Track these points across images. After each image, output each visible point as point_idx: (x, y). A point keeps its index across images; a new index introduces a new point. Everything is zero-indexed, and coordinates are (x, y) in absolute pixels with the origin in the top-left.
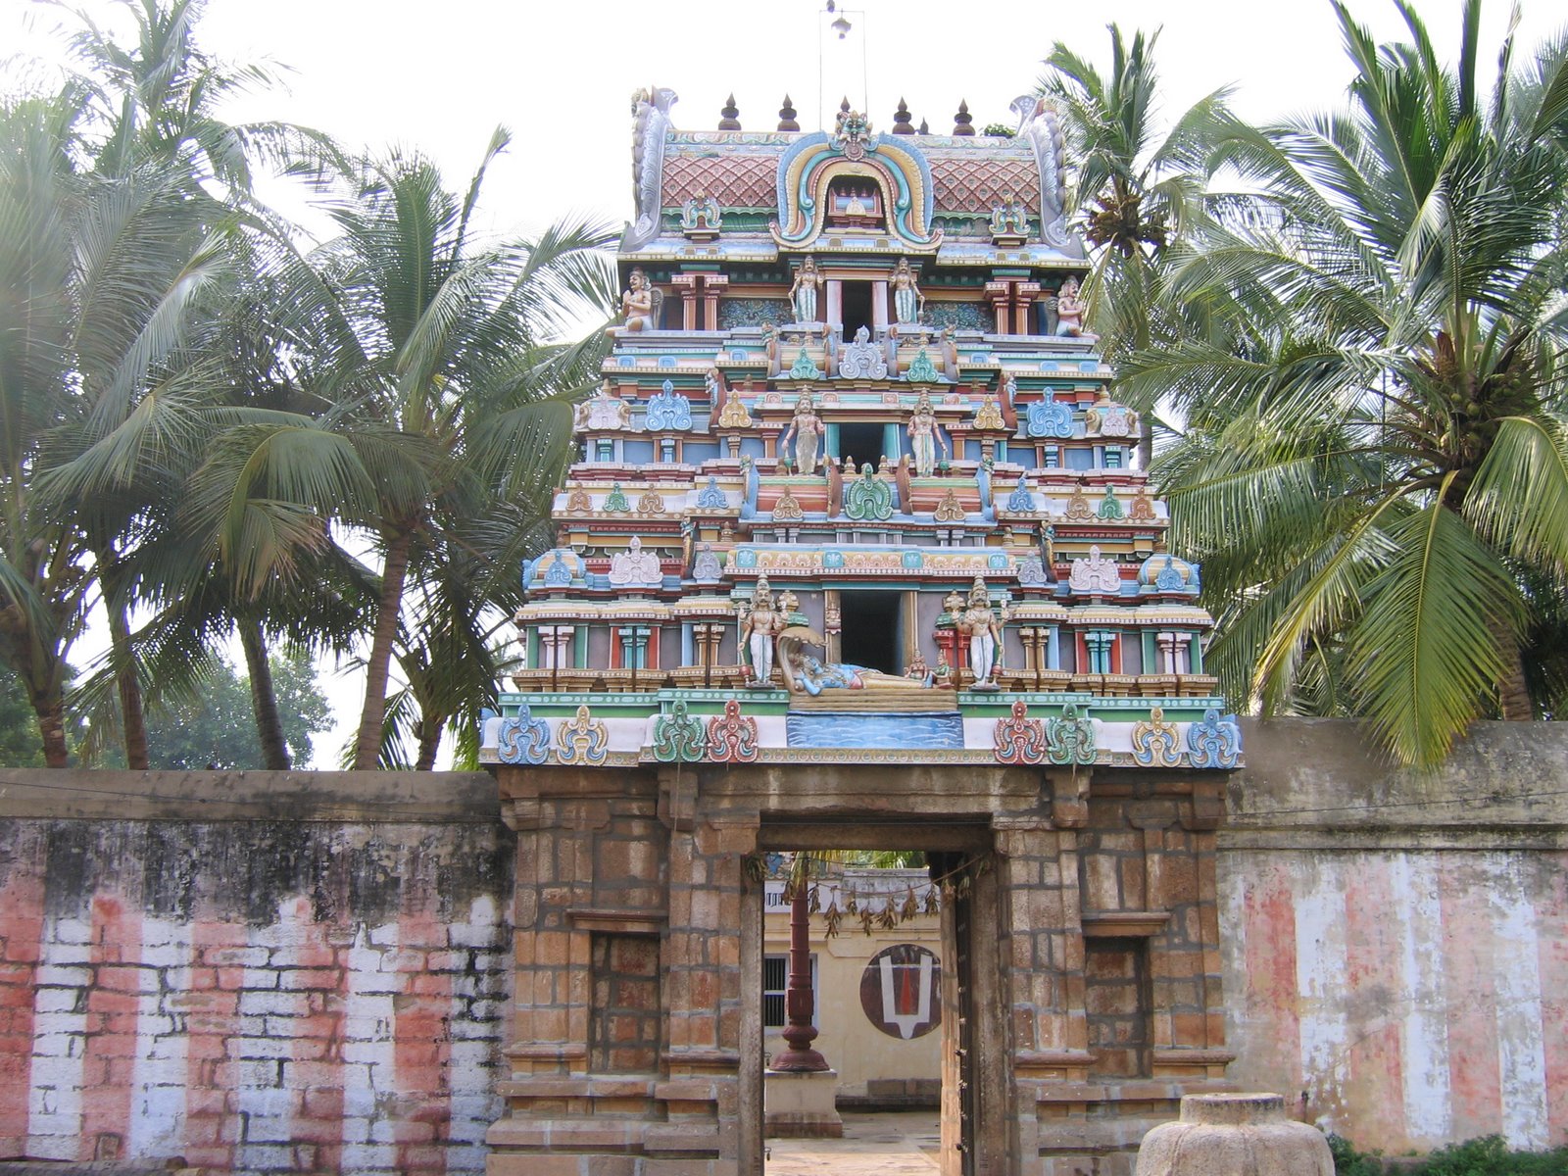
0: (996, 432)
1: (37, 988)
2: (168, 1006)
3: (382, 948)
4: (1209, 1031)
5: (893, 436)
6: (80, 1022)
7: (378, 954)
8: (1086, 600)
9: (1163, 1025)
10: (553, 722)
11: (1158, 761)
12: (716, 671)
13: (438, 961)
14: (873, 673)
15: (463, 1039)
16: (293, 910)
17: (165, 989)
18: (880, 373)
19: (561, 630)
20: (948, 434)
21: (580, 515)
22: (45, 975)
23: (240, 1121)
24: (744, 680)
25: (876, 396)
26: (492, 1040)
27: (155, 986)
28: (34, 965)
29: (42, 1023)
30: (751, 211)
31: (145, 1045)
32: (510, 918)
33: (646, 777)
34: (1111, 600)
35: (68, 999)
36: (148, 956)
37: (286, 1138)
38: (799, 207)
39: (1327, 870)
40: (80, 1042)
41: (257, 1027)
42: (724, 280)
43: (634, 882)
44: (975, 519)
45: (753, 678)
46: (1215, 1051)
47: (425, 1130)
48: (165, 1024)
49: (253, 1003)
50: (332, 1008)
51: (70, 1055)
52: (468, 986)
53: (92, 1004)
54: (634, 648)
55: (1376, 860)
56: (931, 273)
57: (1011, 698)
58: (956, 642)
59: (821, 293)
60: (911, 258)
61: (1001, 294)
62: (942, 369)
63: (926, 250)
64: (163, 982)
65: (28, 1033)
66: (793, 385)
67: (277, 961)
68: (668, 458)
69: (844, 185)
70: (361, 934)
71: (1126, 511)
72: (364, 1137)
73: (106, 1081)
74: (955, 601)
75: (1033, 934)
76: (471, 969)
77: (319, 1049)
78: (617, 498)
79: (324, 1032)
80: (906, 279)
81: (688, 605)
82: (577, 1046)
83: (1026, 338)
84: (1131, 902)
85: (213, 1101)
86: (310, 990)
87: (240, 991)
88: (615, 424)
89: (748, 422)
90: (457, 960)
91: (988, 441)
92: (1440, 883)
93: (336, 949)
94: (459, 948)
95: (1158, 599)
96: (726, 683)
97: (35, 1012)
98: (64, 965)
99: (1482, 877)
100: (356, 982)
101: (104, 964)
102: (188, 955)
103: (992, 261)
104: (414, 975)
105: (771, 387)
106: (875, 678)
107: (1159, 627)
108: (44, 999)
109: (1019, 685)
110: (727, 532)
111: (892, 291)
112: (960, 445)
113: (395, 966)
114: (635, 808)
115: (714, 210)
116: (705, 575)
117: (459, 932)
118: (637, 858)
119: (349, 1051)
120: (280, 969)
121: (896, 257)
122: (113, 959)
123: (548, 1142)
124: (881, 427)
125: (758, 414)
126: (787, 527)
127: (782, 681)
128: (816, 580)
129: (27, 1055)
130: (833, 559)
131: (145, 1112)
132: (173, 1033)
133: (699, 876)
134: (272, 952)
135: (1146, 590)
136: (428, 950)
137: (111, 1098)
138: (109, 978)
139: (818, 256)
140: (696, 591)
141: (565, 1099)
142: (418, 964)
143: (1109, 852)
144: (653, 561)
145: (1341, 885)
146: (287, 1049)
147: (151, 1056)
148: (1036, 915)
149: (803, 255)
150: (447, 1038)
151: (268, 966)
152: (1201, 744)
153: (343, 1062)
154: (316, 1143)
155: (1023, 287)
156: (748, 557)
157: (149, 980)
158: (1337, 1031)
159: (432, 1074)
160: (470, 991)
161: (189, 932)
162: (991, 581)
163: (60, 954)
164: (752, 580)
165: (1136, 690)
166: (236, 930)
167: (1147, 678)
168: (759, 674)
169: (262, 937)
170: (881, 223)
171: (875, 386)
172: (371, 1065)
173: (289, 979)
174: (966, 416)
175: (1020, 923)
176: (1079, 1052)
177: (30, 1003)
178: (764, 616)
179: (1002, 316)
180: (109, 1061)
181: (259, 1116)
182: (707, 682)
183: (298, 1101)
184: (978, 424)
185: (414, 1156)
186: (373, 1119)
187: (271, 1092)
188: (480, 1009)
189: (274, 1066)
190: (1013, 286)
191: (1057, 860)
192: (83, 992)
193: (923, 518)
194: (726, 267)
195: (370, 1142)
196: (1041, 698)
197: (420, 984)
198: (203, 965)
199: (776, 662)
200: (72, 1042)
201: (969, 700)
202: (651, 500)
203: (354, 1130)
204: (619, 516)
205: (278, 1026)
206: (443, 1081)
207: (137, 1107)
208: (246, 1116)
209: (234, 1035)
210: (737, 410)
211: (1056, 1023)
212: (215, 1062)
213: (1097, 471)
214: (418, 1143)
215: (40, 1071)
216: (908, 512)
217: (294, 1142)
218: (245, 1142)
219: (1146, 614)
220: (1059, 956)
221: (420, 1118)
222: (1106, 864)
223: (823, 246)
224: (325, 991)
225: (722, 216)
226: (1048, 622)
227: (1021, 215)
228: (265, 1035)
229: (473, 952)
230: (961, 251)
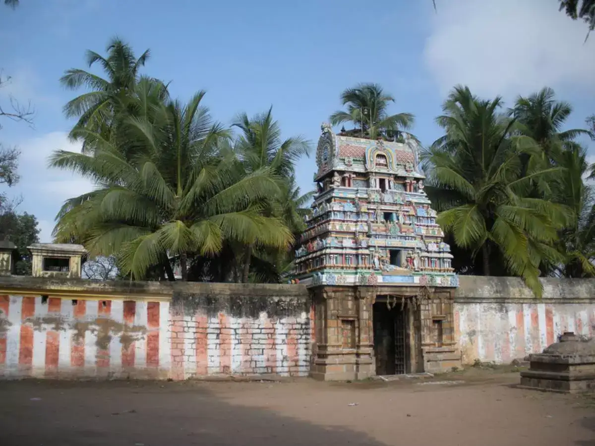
0: (413, 215)
1: (207, 334)
2: (237, 337)
3: (283, 324)
4: (452, 338)
5: (394, 215)
6: (218, 341)
7: (282, 325)
8: (431, 252)
9: (444, 337)
10: (336, 276)
11: (446, 285)
12: (368, 266)
13: (295, 326)
14: (398, 267)
15: (300, 343)
16: (263, 315)
17: (236, 334)
18: (392, 201)
19: (335, 256)
20: (404, 215)
21: (335, 230)
22: (209, 331)
23: (255, 363)
24: (374, 268)
25: (391, 206)
26: (306, 344)
27: (234, 333)
28: (206, 328)
29: (209, 342)
30: (358, 159)
31: (233, 346)
32: (309, 316)
33: (355, 288)
34: (435, 252)
35: (215, 336)
36: (232, 326)
37: (265, 366)
38: (371, 161)
39: (465, 307)
40: (218, 346)
41: (257, 342)
42: (355, 176)
43: (350, 310)
44: (413, 235)
45: (375, 268)
46: (453, 342)
47: (294, 363)
48: (237, 342)
49: (256, 336)
50: (273, 337)
51: (216, 349)
52: (301, 332)
53: (220, 338)
54: (349, 260)
55: (474, 305)
56: (397, 178)
57: (421, 272)
58: (410, 260)
59: (375, 180)
60: (393, 174)
61: (409, 183)
62: (403, 201)
63: (396, 173)
64: (235, 332)
65: (206, 345)
66: (374, 203)
67: (260, 327)
68: (348, 217)
69: (379, 156)
70: (278, 321)
71: (436, 233)
72: (281, 365)
73: (225, 354)
74: (411, 252)
75: (424, 319)
76: (301, 328)
77: (271, 346)
78: (342, 227)
79: (272, 343)
80: (392, 179)
81: (360, 251)
82: (340, 343)
83: (413, 193)
84: (439, 313)
85: (248, 358)
86: (268, 334)
87: (253, 334)
88: (338, 209)
89: (367, 211)
90: (298, 326)
91: (411, 217)
92: (484, 309)
93: (273, 324)
94: (299, 324)
95: (443, 252)
96: (369, 268)
97: (207, 339)
98: (213, 328)
99: (492, 308)
100: (277, 332)
101: (222, 328)
102: (241, 326)
103: (407, 175)
104: (290, 330)
105: (369, 203)
106: (398, 268)
107: (444, 258)
108: (209, 336)
109: (422, 270)
110: (365, 235)
111: (389, 182)
112: (407, 218)
113: (286, 328)
114: (350, 294)
115: (351, 159)
116: (364, 245)
117: (299, 320)
118: (350, 304)
119: (277, 347)
120: (262, 329)
121: (390, 174)
122: (224, 327)
123: (337, 362)
124: (391, 213)
125: (368, 209)
126: (379, 235)
127: (381, 268)
128: (386, 247)
129: (206, 349)
130: (389, 243)
131: (234, 361)
132: (239, 343)
133: (365, 308)
134: (259, 325)
135: (441, 250)
136: (292, 324)
137: (225, 358)
138: (223, 331)
139: (376, 173)
140: (361, 248)
141: (338, 354)
142: (291, 327)
143: (435, 303)
144: (351, 241)
145: (467, 310)
146: (264, 347)
147: (234, 349)
148: (424, 315)
149: (372, 172)
150: (297, 344)
151: (258, 328)
152: (453, 282)
153: (276, 349)
154: (272, 367)
155: (413, 182)
156: (373, 242)
157: (232, 332)
158: (467, 339)
159: (295, 351)
160: (302, 333)
161: (240, 320)
162: (417, 248)
163: (212, 326)
164: (374, 247)
165: (440, 271)
166: (251, 320)
167: (442, 268)
168: (376, 267)
169: (257, 322)
170: (386, 165)
171: (391, 204)
172: (282, 350)
173: (263, 331)
174: (407, 211)
175: (422, 317)
176: (432, 342)
177: (206, 337)
178: (377, 255)
179: (408, 187)
180: (225, 350)
181: (258, 361)
182: (365, 268)
183: (267, 358)
184: (410, 213)
185: (292, 369)
186: (282, 361)
187: (261, 357)
188: (304, 337)
189: (261, 350)
190: (411, 182)
191: (428, 304)
192: (218, 335)
193: (404, 234)
194: (355, 173)
195: (282, 366)
196: (426, 273)
197: (292, 332)
198: (244, 328)
199: (380, 264)
200: (216, 346)
201: (414, 273)
202: (348, 227)
203: (279, 364)
204: (342, 230)
205: (262, 342)
206: (297, 353)
207: (232, 360)
208: (256, 361)
209: (252, 344)
210: (364, 208)
211: (428, 336)
212: (248, 350)
213: (429, 224)
214: (292, 366)
215: (210, 352)
216: (401, 233)
217: (267, 367)
218: (256, 367)
219: (442, 255)
220: (428, 324)
221: (292, 361)
222: (435, 305)
223: (377, 171)
224: (271, 334)
225: (354, 160)
226: (426, 257)
227: (412, 165)
228: (259, 343)
229: (302, 324)
230: (401, 173)
